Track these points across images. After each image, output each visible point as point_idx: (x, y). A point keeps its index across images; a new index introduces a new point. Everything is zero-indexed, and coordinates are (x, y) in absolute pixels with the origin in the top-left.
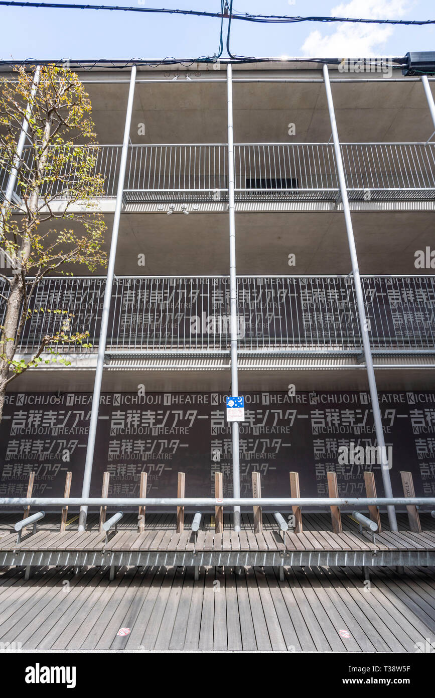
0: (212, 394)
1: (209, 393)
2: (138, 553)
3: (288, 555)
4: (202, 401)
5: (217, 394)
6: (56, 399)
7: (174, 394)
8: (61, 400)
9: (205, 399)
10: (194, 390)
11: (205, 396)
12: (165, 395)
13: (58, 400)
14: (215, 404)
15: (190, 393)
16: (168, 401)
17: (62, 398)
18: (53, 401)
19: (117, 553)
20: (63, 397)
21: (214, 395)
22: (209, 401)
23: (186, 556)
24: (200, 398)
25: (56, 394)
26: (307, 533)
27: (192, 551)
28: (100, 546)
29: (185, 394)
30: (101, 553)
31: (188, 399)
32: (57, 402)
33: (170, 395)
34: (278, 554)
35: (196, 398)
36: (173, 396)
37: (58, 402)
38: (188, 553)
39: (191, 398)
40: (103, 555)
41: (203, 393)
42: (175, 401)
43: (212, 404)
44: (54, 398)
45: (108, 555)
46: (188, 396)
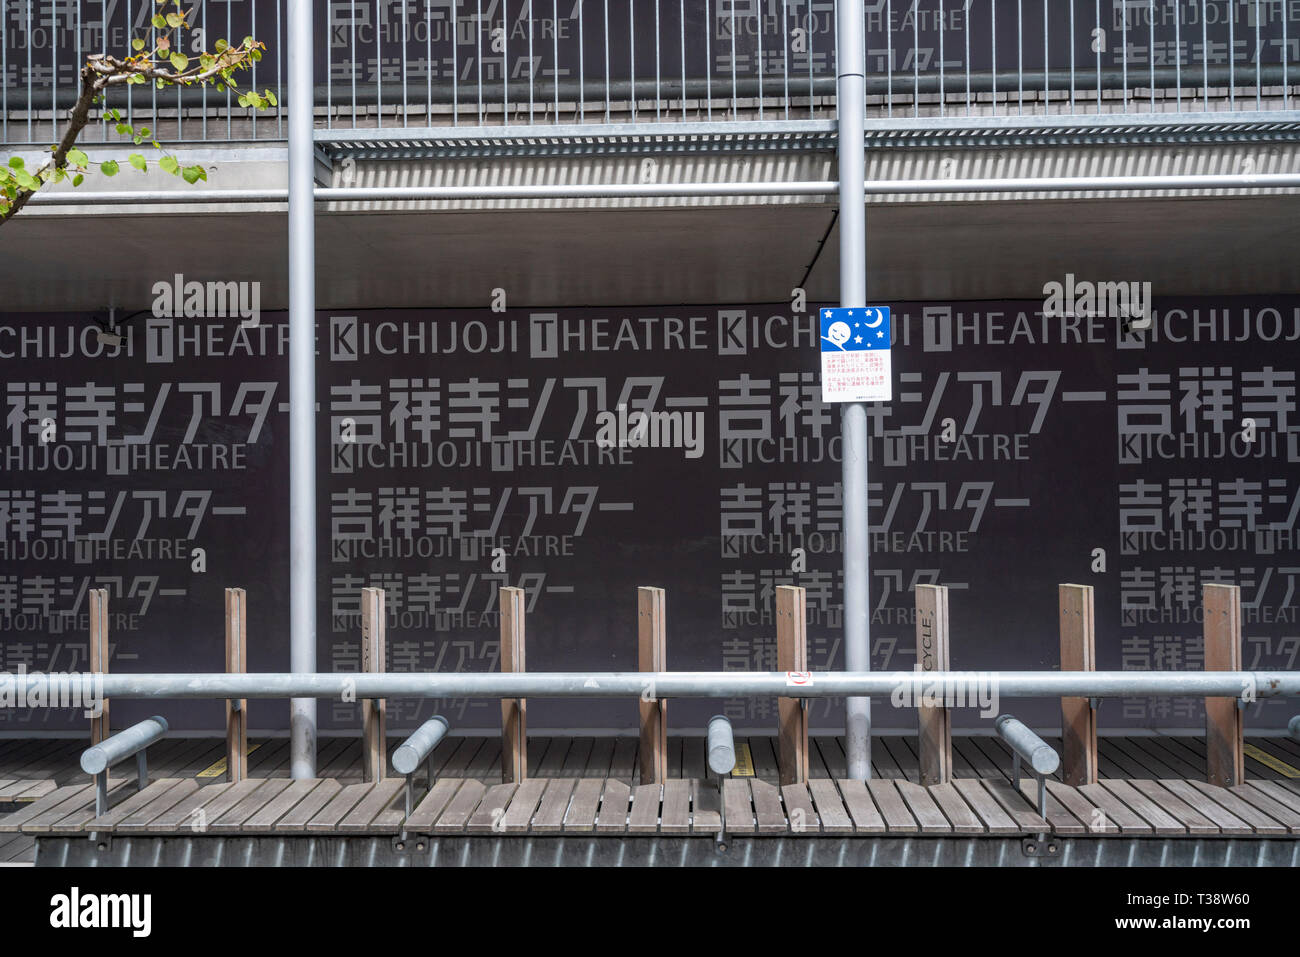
0: (722, 314)
1: (710, 309)
2: (520, 841)
3: (1052, 850)
4: (680, 339)
5: (742, 313)
6: (103, 339)
7: (570, 312)
8: (124, 342)
9: (693, 333)
10: (649, 296)
11: (693, 321)
12: (534, 317)
13: (115, 341)
14: (732, 350)
15: (636, 310)
16: (545, 340)
17: (124, 333)
18: (92, 345)
19: (449, 842)
20: (130, 329)
21: (732, 315)
22: (710, 339)
23: (689, 850)
24: (673, 327)
25: (100, 319)
26: (1118, 785)
27: (712, 836)
28: (392, 819)
29: (613, 312)
30: (395, 840)
31: (626, 334)
32: (109, 348)
33: (553, 317)
34: (1017, 845)
35: (658, 329)
36: (566, 323)
37: (111, 349)
38: (697, 841)
39: (639, 330)
40: (400, 847)
41: (684, 309)
42: (574, 341)
43: (722, 351)
44: (92, 335)
45: (420, 847)
46: (626, 322)
